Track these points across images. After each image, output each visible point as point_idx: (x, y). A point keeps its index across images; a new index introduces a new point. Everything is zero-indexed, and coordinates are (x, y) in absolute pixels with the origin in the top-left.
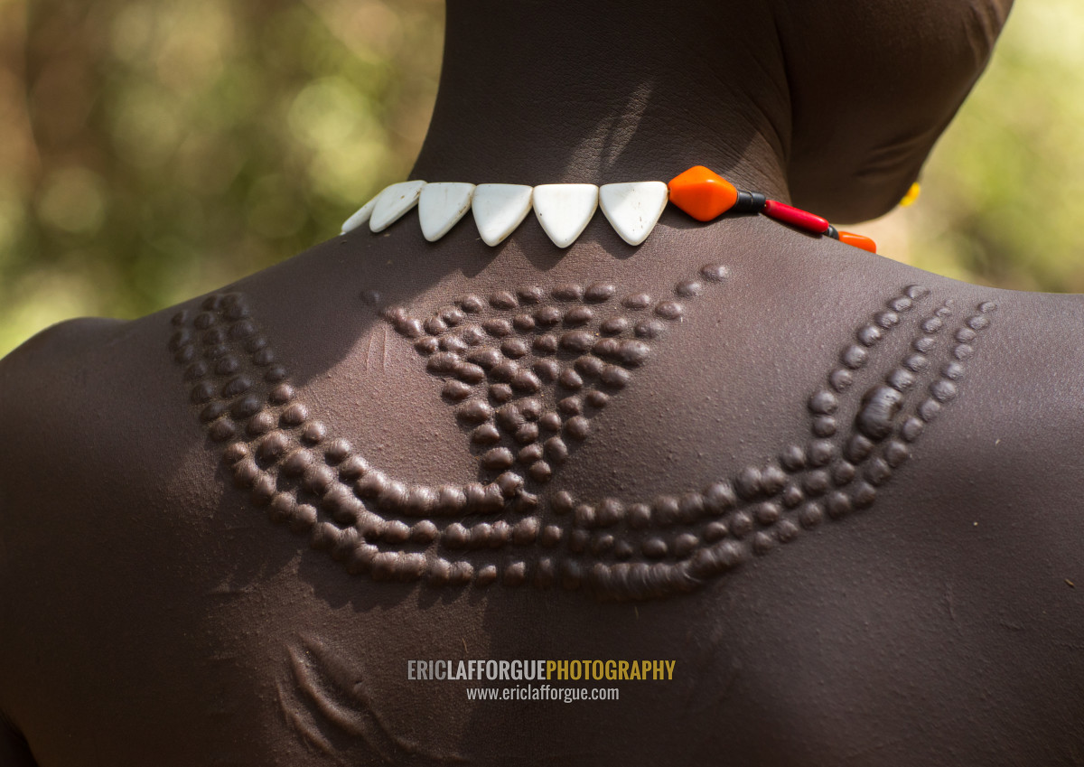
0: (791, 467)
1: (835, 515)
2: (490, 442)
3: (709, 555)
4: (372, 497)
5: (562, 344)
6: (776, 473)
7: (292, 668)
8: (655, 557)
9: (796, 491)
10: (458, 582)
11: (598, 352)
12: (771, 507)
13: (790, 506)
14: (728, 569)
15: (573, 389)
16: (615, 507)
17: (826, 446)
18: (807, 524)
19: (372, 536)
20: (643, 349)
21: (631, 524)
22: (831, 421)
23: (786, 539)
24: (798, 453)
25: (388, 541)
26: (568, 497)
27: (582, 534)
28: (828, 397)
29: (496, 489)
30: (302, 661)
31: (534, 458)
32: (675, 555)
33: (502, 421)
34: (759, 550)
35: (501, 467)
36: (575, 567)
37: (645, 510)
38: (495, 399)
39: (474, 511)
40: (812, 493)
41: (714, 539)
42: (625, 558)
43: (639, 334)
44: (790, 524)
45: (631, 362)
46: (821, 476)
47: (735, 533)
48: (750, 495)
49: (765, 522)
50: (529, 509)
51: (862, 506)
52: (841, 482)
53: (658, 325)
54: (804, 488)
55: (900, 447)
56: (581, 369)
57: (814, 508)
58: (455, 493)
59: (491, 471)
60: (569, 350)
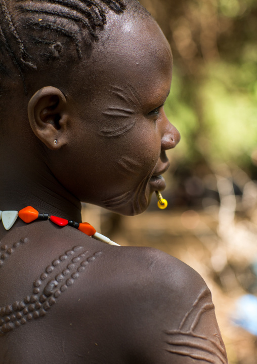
0: (27, 303)
1: (36, 318)
3: (5, 326)
6: (23, 304)
9: (27, 310)
12: (20, 314)
13: (25, 314)
17: (36, 297)
18: (29, 320)
20: (1, 262)
22: (38, 289)
23: (23, 324)
24: (28, 298)
28: (40, 282)
34: (17, 326)
40: (31, 311)
41: (7, 321)
44: (24, 319)
46: (33, 306)
47: (13, 321)
48: (18, 309)
49: (19, 318)
51: (42, 316)
52: (38, 308)
53: (6, 255)
54: (29, 309)
55: (53, 299)
57: (31, 315)
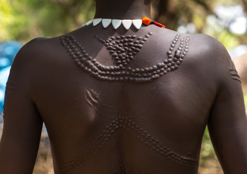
0: (165, 63)
1: (172, 70)
2: (118, 60)
3: (153, 76)
4: (100, 68)
5: (128, 45)
6: (163, 64)
7: (87, 94)
8: (145, 77)
9: (166, 66)
10: (113, 81)
11: (134, 46)
12: (163, 69)
13: (165, 69)
14: (156, 78)
15: (130, 52)
16: (138, 69)
17: (170, 59)
18: (168, 71)
19: (100, 74)
20: (141, 45)
21: (141, 72)
22: (171, 55)
23: (165, 74)
24: (166, 60)
25: (102, 75)
26: (130, 68)
27: (132, 74)
28: (170, 52)
29: (118, 67)
30: (89, 92)
31: (124, 62)
32: (148, 77)
33: (119, 57)
34: (161, 76)
35: (119, 64)
36: (131, 78)
37: (143, 70)
38: (118, 53)
39: (115, 70)
40: (169, 67)
41: (154, 74)
42: (140, 77)
43: (140, 43)
44: (165, 71)
45: (140, 48)
46: (170, 64)
47: (157, 73)
48: (159, 67)
49: (162, 71)
50: (124, 70)
51: (176, 68)
52: (173, 65)
53: (143, 42)
55: (181, 59)
56: (131, 49)
57: (169, 69)
58: (112, 67)
59: (118, 64)
60: (130, 46)
